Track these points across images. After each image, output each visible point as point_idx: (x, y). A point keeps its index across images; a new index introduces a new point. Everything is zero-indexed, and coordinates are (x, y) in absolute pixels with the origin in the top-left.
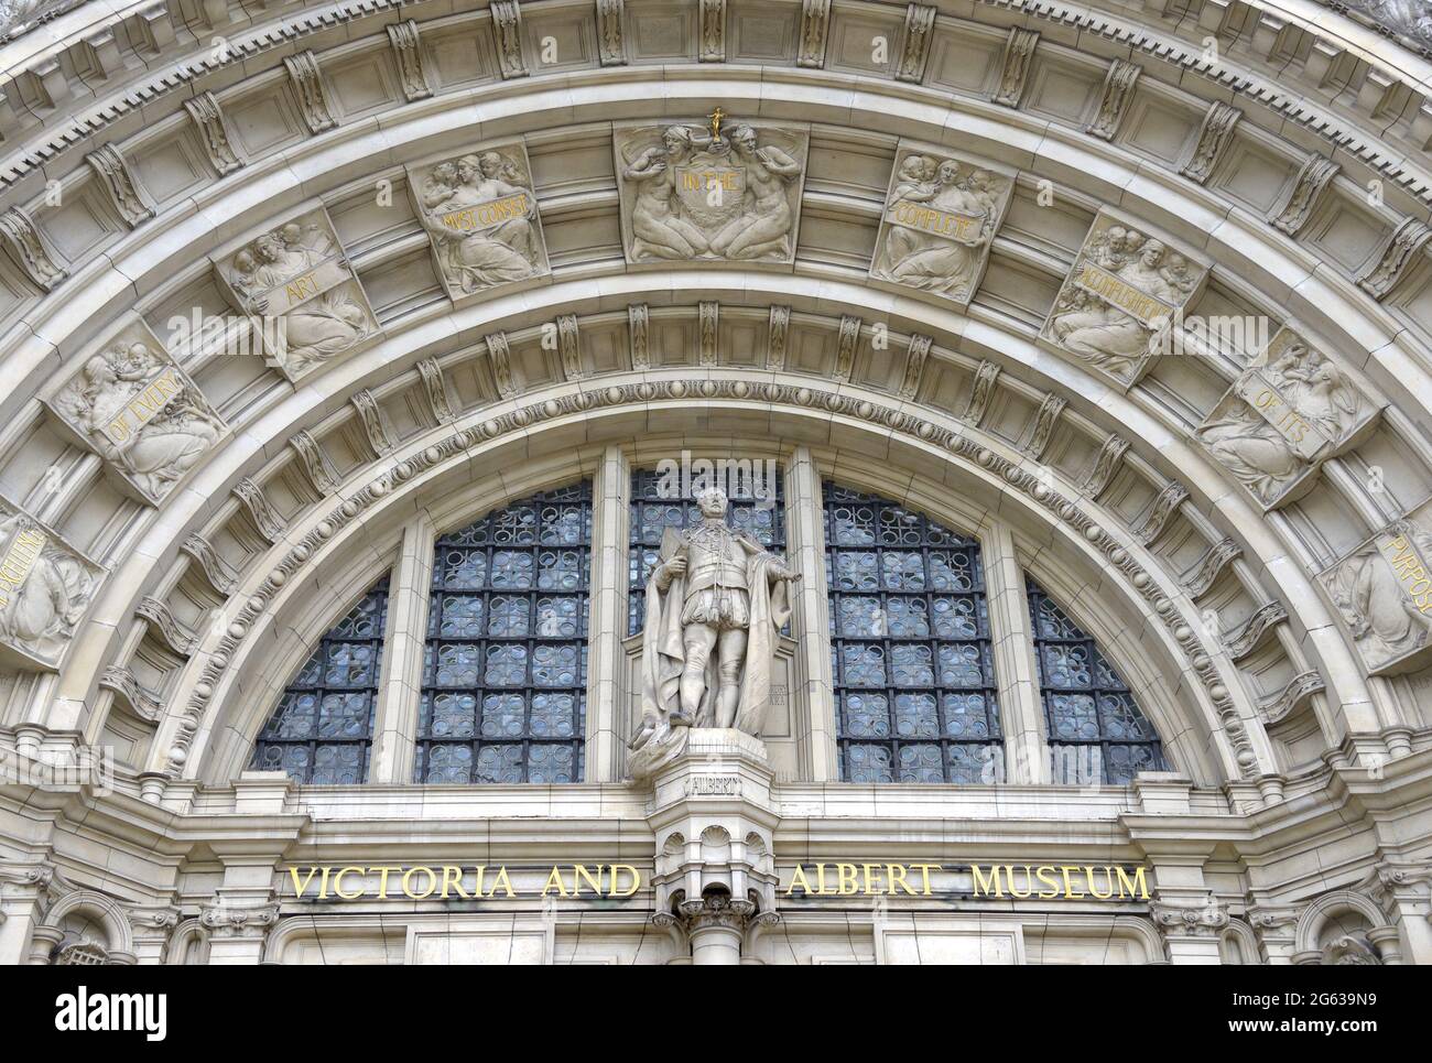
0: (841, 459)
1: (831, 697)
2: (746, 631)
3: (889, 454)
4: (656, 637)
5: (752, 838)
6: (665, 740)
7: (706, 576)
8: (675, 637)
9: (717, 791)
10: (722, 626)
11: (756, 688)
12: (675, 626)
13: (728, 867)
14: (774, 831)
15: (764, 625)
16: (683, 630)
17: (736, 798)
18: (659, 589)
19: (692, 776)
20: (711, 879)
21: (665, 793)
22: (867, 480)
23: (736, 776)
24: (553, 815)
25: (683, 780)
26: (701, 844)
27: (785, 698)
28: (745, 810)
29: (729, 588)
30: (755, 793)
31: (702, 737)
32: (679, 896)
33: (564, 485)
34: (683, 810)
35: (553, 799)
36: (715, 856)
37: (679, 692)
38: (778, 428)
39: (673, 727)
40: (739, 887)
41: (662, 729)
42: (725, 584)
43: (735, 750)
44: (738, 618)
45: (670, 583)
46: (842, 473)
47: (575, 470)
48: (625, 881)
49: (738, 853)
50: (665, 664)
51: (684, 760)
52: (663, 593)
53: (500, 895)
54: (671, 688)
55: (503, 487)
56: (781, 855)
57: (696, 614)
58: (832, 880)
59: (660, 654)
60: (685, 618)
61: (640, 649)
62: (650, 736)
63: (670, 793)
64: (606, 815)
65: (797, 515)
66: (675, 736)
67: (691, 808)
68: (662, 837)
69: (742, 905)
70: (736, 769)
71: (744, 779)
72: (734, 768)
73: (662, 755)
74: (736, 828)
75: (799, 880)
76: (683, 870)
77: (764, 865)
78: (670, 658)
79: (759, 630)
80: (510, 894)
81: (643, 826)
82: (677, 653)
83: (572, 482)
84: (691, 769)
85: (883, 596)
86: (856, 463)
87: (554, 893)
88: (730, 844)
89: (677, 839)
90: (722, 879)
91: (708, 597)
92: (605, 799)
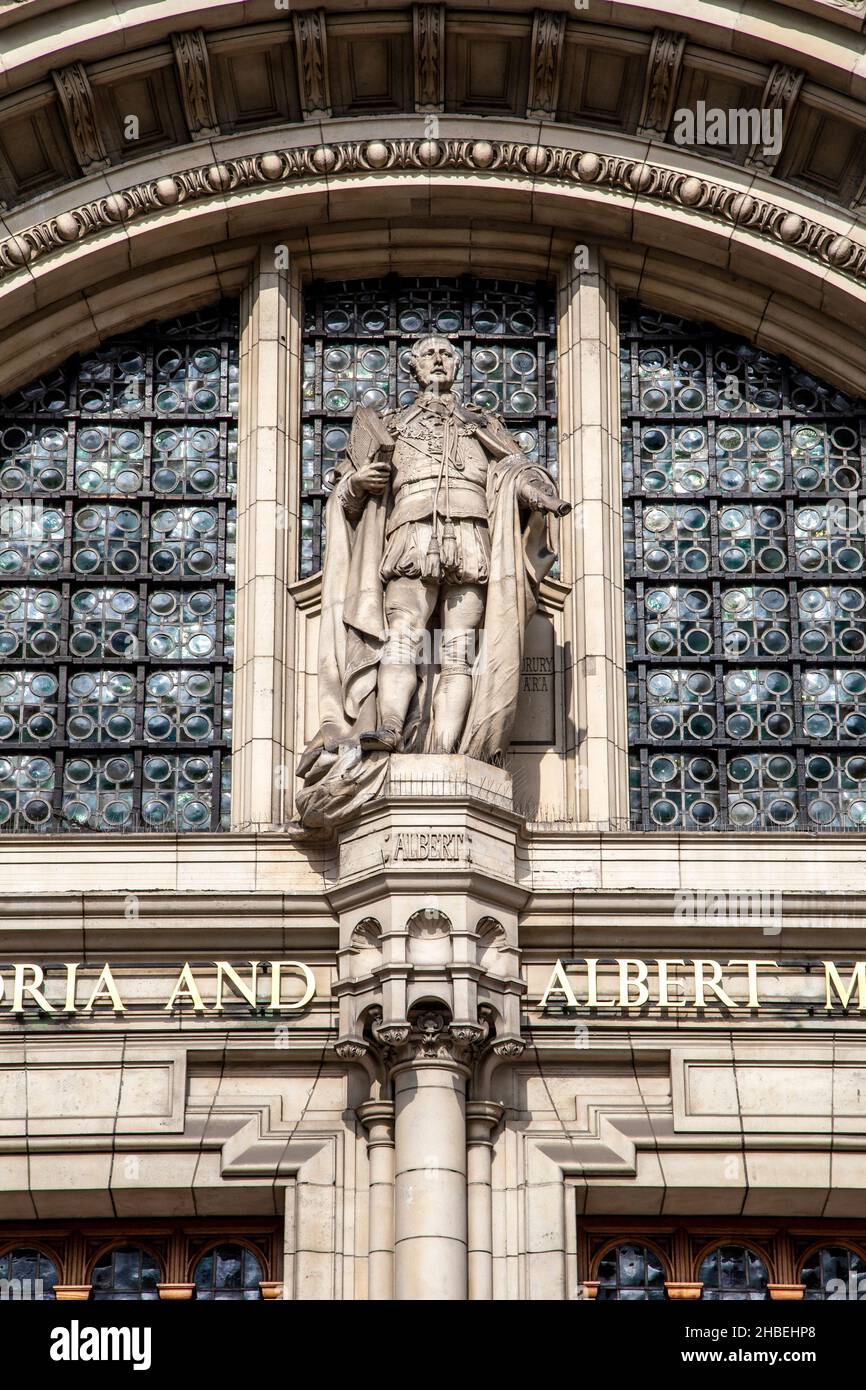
0: (652, 266)
1: (621, 679)
2: (482, 588)
3: (732, 265)
4: (342, 597)
5: (487, 930)
6: (354, 773)
7: (420, 497)
8: (369, 600)
9: (433, 854)
11: (498, 681)
12: (370, 580)
13: (448, 974)
14: (521, 913)
15: (511, 583)
16: (384, 586)
17: (461, 866)
18: (346, 512)
19: (395, 831)
20: (423, 990)
21: (353, 853)
22: (694, 300)
23: (462, 831)
24: (182, 887)
25: (381, 836)
26: (408, 938)
27: (549, 679)
28: (481, 888)
29: (456, 520)
30: (493, 856)
31: (410, 772)
32: (373, 1015)
33: (191, 306)
34: (377, 887)
35: (182, 856)
36: (430, 951)
37: (376, 689)
38: (547, 215)
39: (366, 754)
40: (462, 1000)
41: (349, 755)
42: (451, 512)
43: (461, 790)
44: (471, 567)
45: (364, 506)
46: (652, 287)
48: (292, 986)
49: (463, 951)
50: (356, 641)
51: (381, 806)
52: (353, 517)
53: (102, 1006)
54: (365, 684)
55: (91, 316)
56: (531, 945)
57: (403, 563)
58: (608, 984)
59: (348, 626)
60: (388, 568)
61: (318, 600)
62: (328, 767)
63: (360, 855)
64: (265, 886)
65: (576, 368)
66: (370, 766)
67: (391, 883)
68: (349, 921)
69: (467, 1032)
70: (462, 820)
71: (474, 835)
72: (460, 818)
73: (349, 797)
74: (462, 911)
75: (558, 984)
76: (379, 978)
77: (504, 968)
78: (364, 637)
79: (503, 588)
80: (118, 1006)
81: (322, 905)
83: (205, 302)
84: (394, 820)
86: (675, 273)
87: (183, 1006)
88: (452, 937)
89: (371, 930)
90: (437, 990)
91: (424, 533)
92: (262, 856)
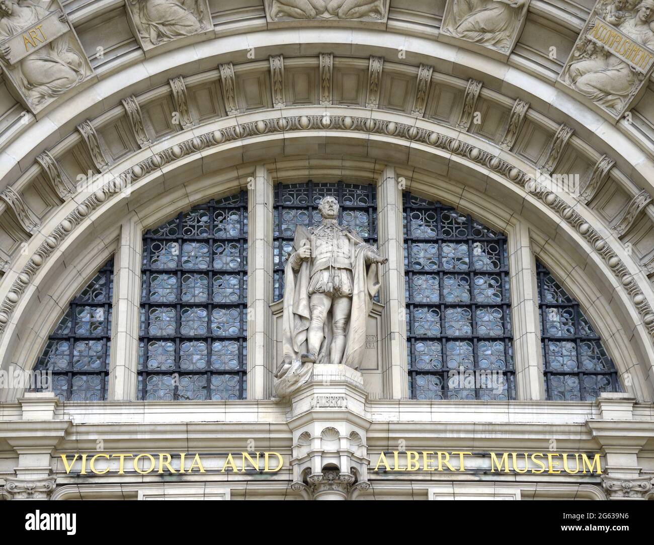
0: (416, 176)
1: (405, 343)
2: (350, 298)
3: (449, 171)
4: (292, 303)
5: (354, 435)
6: (298, 372)
7: (324, 260)
8: (304, 302)
9: (332, 405)
10: (334, 295)
11: (357, 336)
12: (304, 295)
13: (338, 454)
14: (367, 430)
15: (362, 295)
16: (310, 297)
17: (343, 409)
18: (293, 269)
19: (316, 395)
20: (328, 461)
21: (298, 406)
22: (433, 191)
23: (344, 395)
24: (228, 420)
25: (309, 399)
26: (321, 439)
27: (375, 344)
28: (349, 417)
29: (339, 269)
30: (355, 406)
31: (322, 370)
32: (307, 471)
34: (310, 417)
35: (227, 410)
36: (330, 446)
37: (307, 340)
38: (374, 152)
39: (303, 363)
40: (345, 466)
41: (296, 364)
42: (337, 266)
43: (343, 378)
44: (346, 289)
45: (301, 265)
46: (416, 186)
47: (235, 183)
48: (273, 463)
49: (345, 445)
50: (298, 321)
51: (310, 385)
52: (296, 272)
53: (196, 472)
54: (302, 337)
55: (187, 195)
56: (372, 446)
57: (318, 286)
58: (403, 462)
59: (294, 314)
60: (311, 289)
61: (281, 311)
62: (288, 369)
63: (302, 406)
64: (261, 421)
65: (386, 217)
66: (305, 369)
67: (315, 416)
68: (297, 434)
69: (346, 478)
70: (343, 391)
71: (348, 398)
72: (342, 390)
73: (296, 382)
74: (344, 429)
75: (382, 461)
76: (310, 455)
77: (361, 452)
78: (301, 317)
79: (359, 297)
80: (202, 471)
81: (285, 428)
82: (306, 314)
84: (315, 391)
85: (441, 274)
86: (426, 179)
87: (229, 471)
88: (339, 439)
89: (306, 436)
90: (334, 461)
91: (326, 274)
92: (260, 410)
